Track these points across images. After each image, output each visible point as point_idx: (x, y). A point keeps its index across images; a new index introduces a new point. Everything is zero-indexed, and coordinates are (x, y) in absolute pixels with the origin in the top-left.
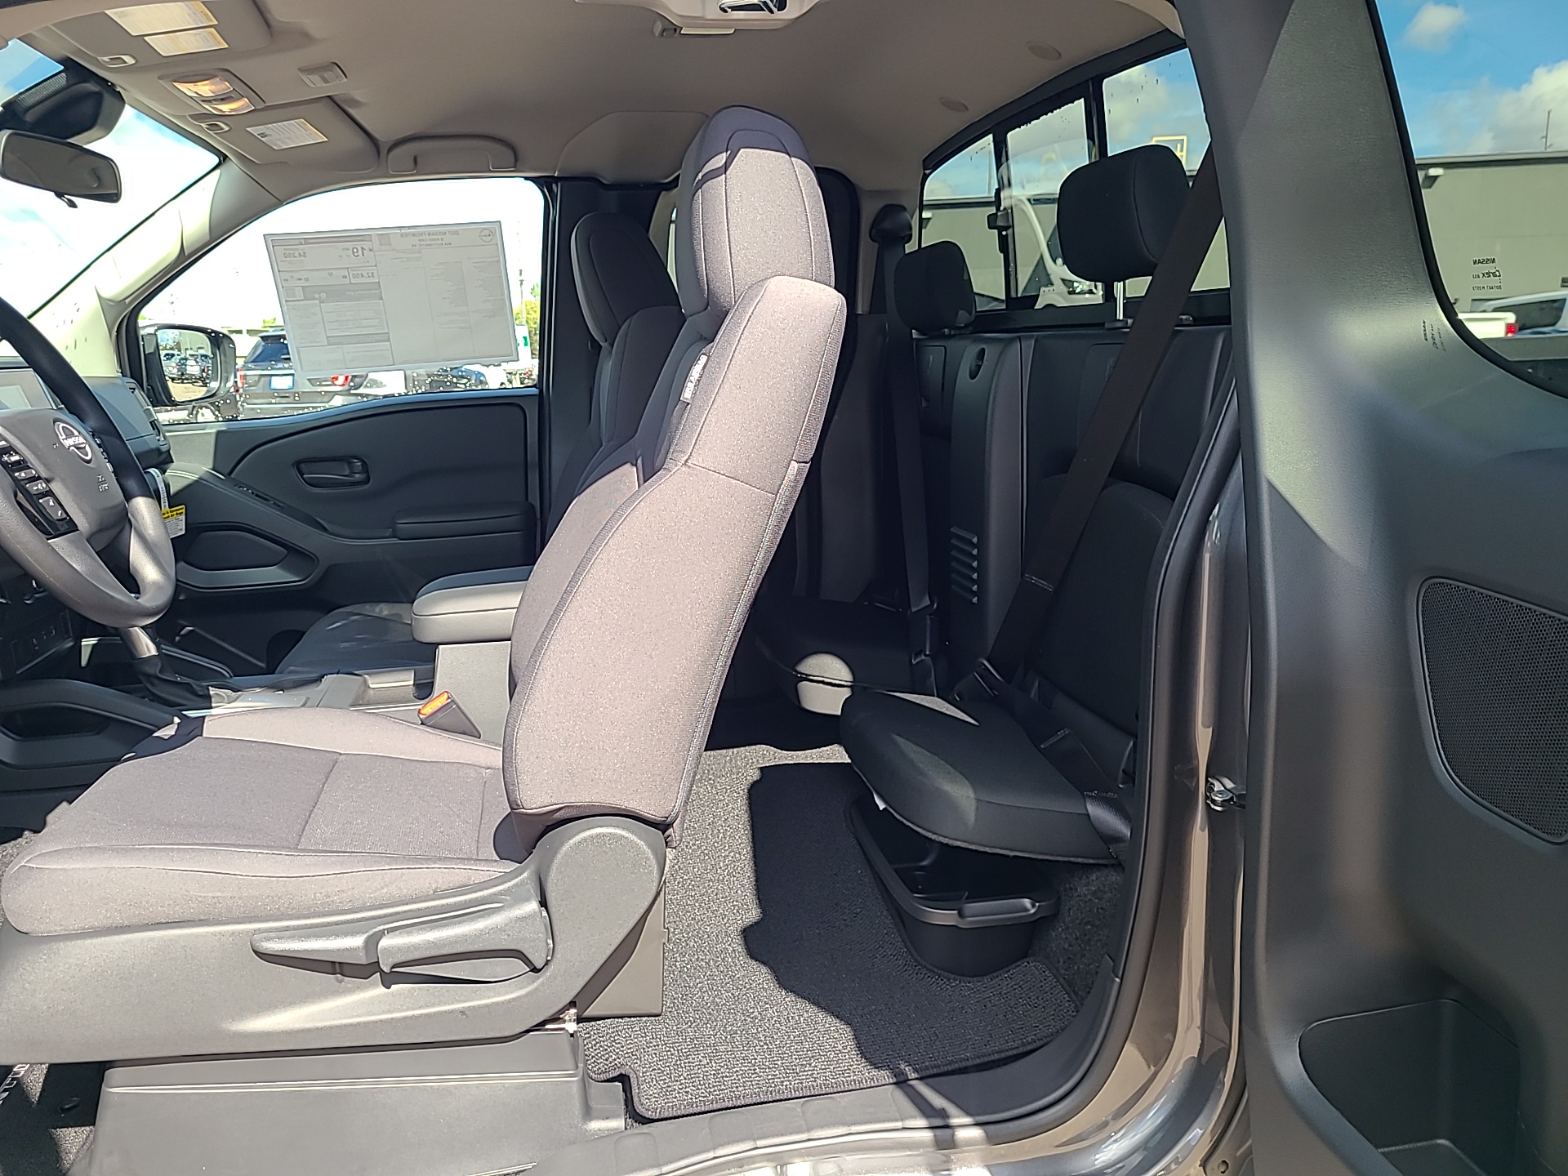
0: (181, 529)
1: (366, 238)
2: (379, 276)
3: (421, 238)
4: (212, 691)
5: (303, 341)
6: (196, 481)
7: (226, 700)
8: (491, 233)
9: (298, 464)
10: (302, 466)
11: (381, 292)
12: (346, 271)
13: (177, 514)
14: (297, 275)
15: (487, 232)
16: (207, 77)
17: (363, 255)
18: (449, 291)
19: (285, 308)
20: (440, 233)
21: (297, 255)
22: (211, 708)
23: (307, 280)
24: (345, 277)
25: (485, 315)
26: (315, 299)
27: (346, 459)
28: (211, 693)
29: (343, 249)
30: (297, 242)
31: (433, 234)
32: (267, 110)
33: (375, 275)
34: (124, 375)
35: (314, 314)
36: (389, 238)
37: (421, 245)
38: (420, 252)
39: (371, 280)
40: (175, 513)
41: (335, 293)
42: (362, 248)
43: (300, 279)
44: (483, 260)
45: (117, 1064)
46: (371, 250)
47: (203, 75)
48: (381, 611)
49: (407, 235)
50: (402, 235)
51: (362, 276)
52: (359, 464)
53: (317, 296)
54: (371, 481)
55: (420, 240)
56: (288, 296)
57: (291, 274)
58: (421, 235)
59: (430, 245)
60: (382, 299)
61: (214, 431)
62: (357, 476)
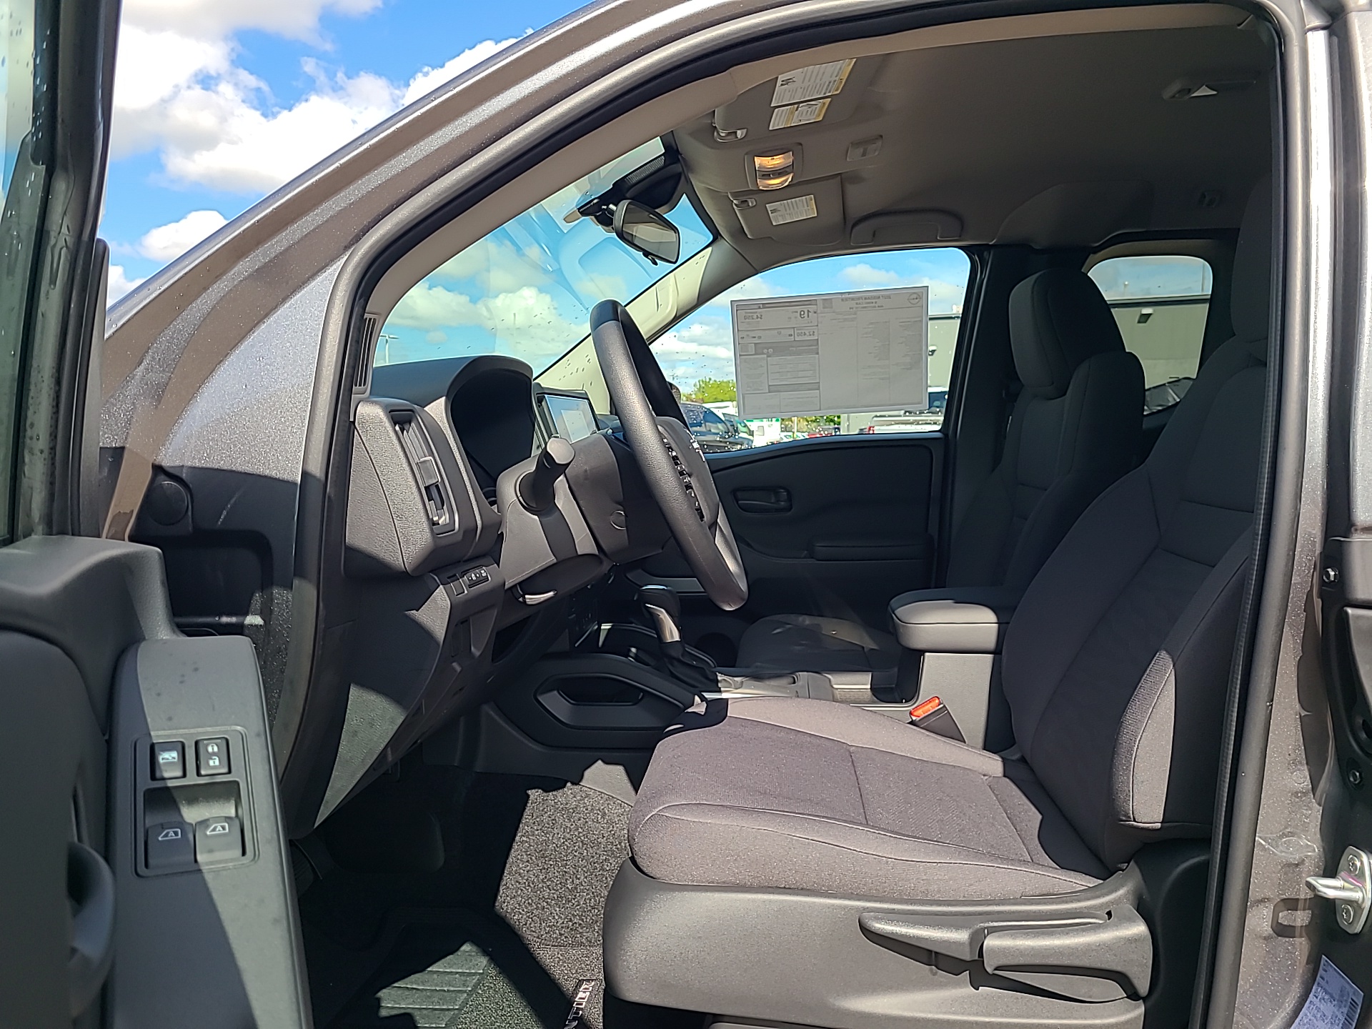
1: (813, 303)
2: (818, 334)
3: (858, 302)
4: (720, 677)
5: (749, 389)
7: (733, 686)
8: (919, 297)
9: (734, 492)
10: (739, 494)
11: (818, 349)
12: (793, 330)
14: (752, 334)
15: (915, 296)
16: (784, 151)
17: (808, 316)
18: (875, 347)
19: (738, 362)
20: (875, 298)
21: (755, 317)
22: (720, 691)
23: (760, 337)
24: (791, 335)
25: (903, 367)
26: (763, 354)
27: (772, 489)
28: (719, 678)
29: (793, 312)
30: (756, 307)
31: (869, 298)
32: (799, 185)
33: (815, 334)
35: (762, 367)
36: (831, 303)
37: (857, 308)
38: (855, 314)
39: (812, 338)
41: (780, 349)
42: (808, 311)
43: (755, 337)
44: (909, 320)
45: (725, 1019)
46: (815, 313)
47: (782, 149)
49: (846, 299)
50: (842, 300)
51: (805, 334)
52: (785, 493)
53: (765, 351)
54: (792, 510)
55: (857, 303)
56: (742, 352)
57: (748, 333)
58: (859, 299)
59: (865, 307)
60: (818, 353)
62: (782, 503)
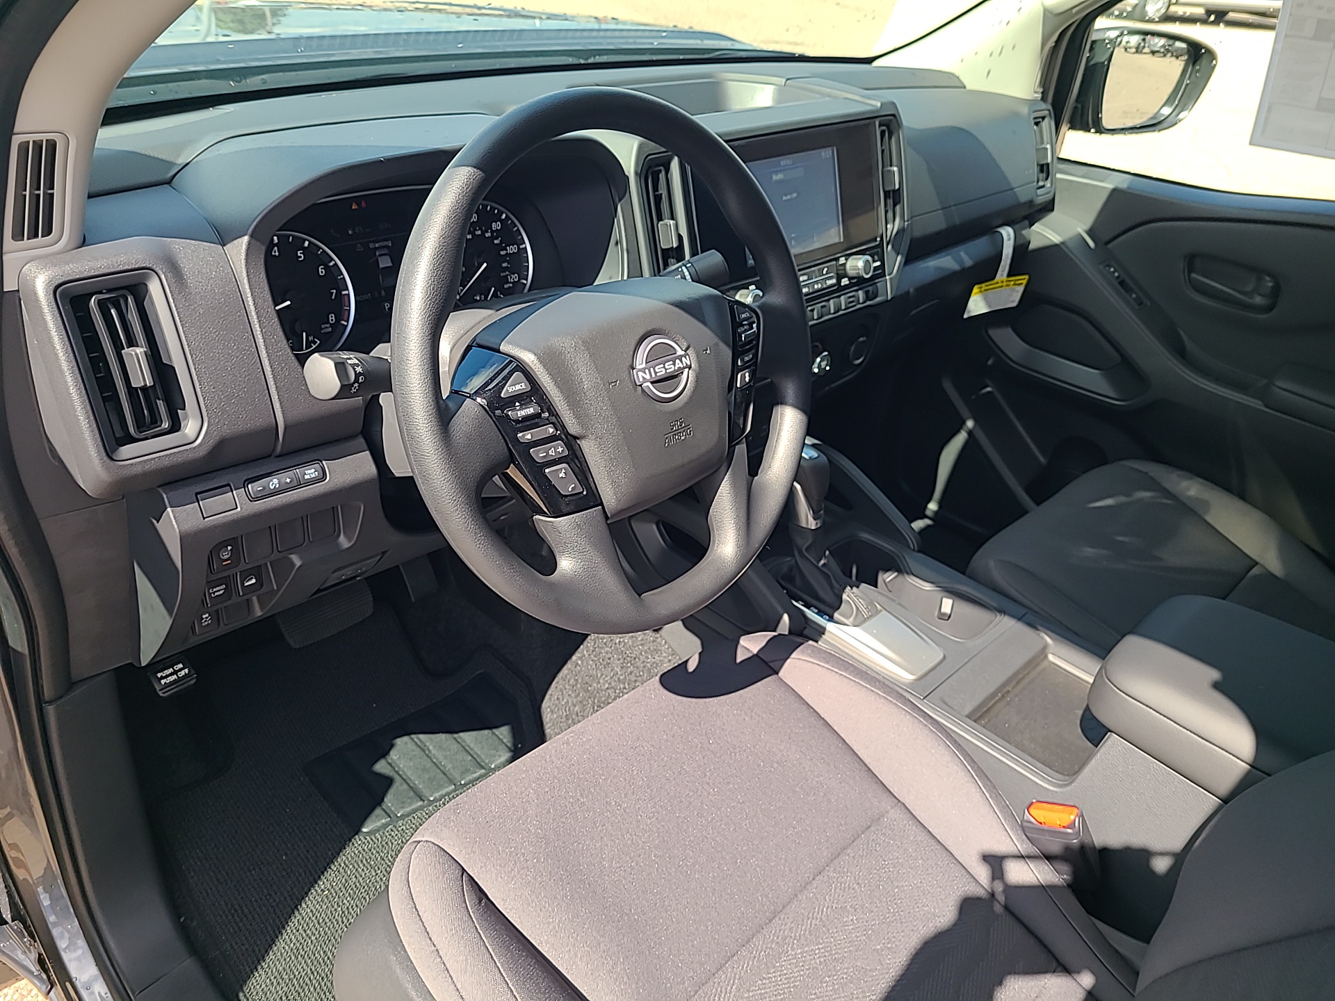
0: (1013, 301)
4: (846, 596)
5: (1283, 96)
6: (1056, 245)
9: (1191, 261)
10: (1195, 262)
13: (1015, 284)
22: (831, 619)
26: (1328, 40)
27: (1258, 271)
28: (844, 598)
34: (1044, 99)
35: (1319, 62)
40: (1012, 283)
43: (1321, 8)
48: (1188, 489)
52: (1270, 284)
54: (1274, 311)
56: (1291, 30)
61: (1111, 186)
62: (1259, 298)
